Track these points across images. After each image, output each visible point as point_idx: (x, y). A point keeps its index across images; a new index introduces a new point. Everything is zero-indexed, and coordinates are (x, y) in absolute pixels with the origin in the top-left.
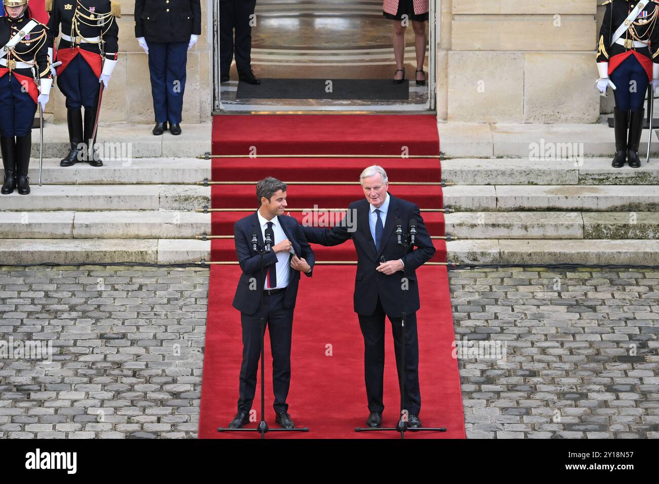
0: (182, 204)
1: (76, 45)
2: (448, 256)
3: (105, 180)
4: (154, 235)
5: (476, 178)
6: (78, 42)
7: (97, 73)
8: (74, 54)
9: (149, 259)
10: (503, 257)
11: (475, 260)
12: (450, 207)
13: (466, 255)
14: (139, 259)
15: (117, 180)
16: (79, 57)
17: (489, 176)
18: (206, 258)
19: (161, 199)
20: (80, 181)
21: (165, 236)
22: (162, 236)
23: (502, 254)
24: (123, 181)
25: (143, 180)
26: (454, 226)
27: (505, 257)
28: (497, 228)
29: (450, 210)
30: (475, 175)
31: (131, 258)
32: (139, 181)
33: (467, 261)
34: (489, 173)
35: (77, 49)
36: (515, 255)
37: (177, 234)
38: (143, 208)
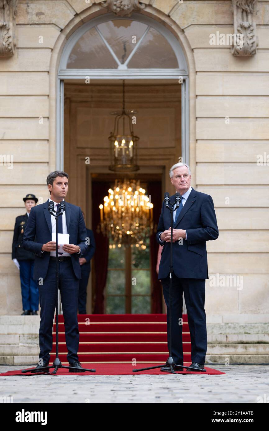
0: (34, 340)
5: (213, 330)
9: (8, 362)
10: (233, 359)
11: (215, 361)
17: (221, 329)
19: (21, 338)
21: (20, 354)
23: (232, 357)
27: (234, 359)
28: (228, 347)
30: (213, 328)
33: (210, 362)
34: (221, 327)
36: (240, 358)
38: (9, 343)
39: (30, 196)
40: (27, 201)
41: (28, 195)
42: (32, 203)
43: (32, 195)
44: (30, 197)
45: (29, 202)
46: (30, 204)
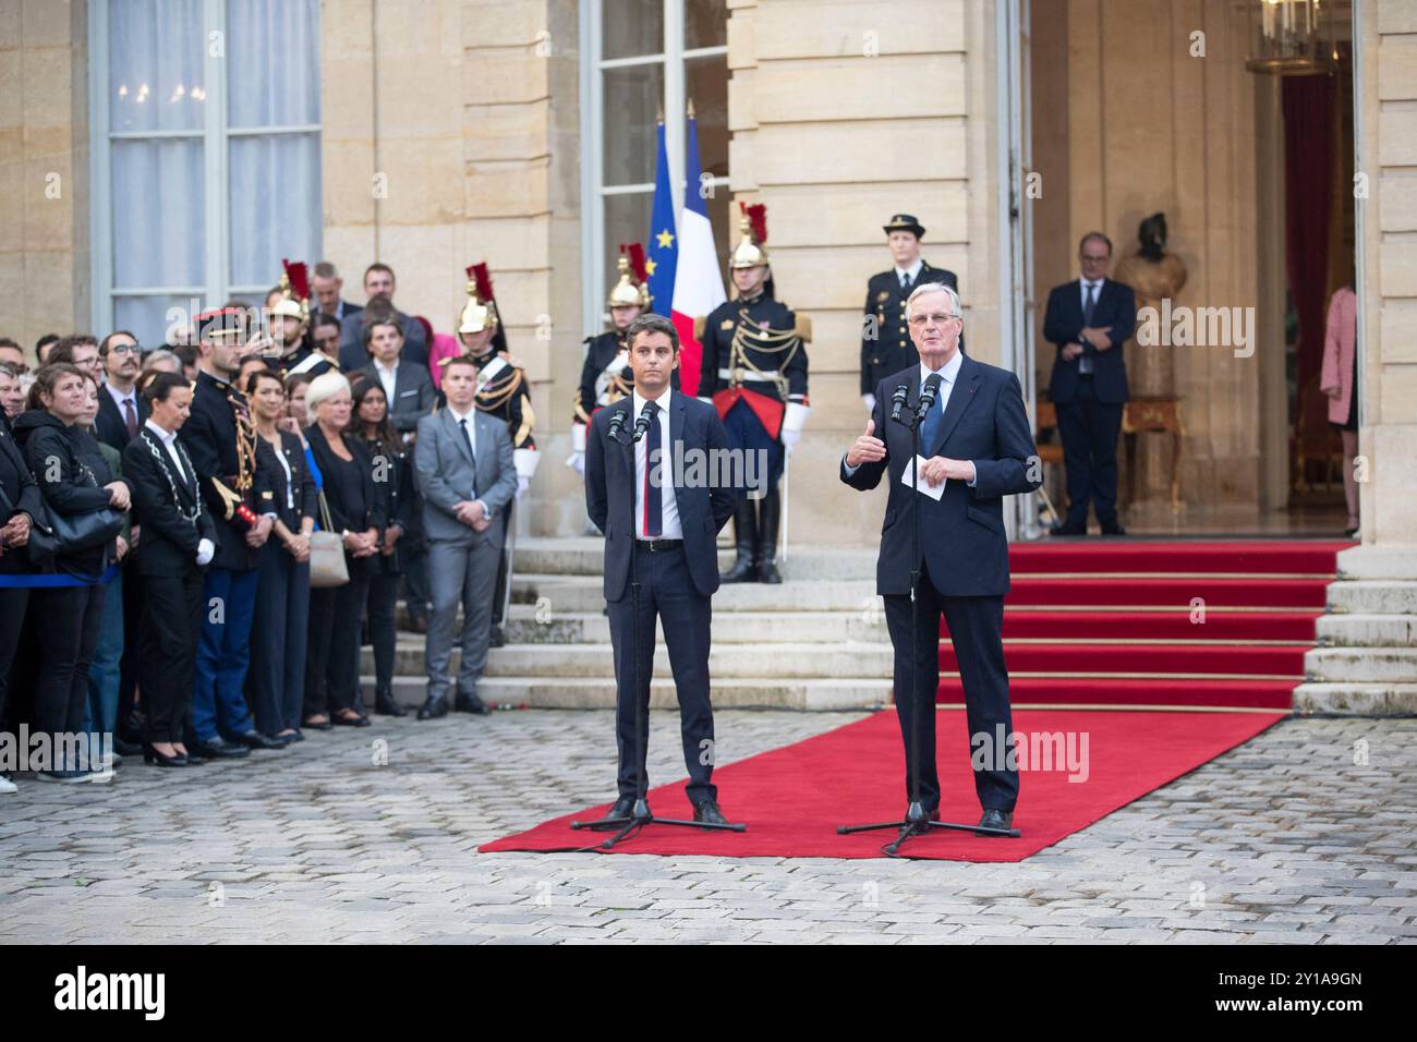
1: (737, 382)
2: (1294, 700)
3: (780, 605)
4: (819, 671)
5: (1385, 602)
6: (739, 377)
7: (774, 433)
8: (733, 399)
9: (790, 701)
10: (1392, 701)
11: (1341, 706)
12: (1327, 638)
13: (1327, 698)
14: (775, 701)
15: (799, 604)
16: (741, 403)
17: (1407, 598)
18: (885, 700)
19: (850, 625)
20: (739, 606)
21: (837, 673)
22: (831, 674)
23: (1390, 696)
24: (808, 605)
25: (838, 604)
26: (1320, 660)
27: (1396, 701)
29: (1327, 643)
30: (1385, 596)
31: (762, 699)
32: (833, 606)
33: (1329, 709)
34: (1409, 593)
35: (737, 390)
36: (1413, 699)
37: (855, 671)
38: (821, 639)
39: (899, 219)
40: (894, 234)
41: (895, 219)
42: (905, 238)
43: (905, 218)
44: (899, 223)
45: (896, 238)
46: (900, 242)
